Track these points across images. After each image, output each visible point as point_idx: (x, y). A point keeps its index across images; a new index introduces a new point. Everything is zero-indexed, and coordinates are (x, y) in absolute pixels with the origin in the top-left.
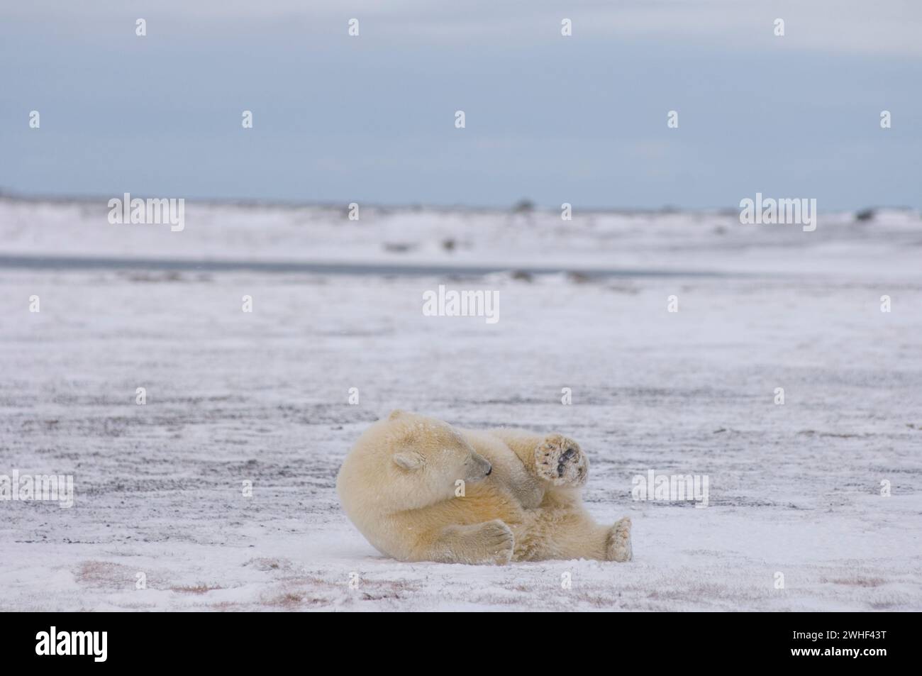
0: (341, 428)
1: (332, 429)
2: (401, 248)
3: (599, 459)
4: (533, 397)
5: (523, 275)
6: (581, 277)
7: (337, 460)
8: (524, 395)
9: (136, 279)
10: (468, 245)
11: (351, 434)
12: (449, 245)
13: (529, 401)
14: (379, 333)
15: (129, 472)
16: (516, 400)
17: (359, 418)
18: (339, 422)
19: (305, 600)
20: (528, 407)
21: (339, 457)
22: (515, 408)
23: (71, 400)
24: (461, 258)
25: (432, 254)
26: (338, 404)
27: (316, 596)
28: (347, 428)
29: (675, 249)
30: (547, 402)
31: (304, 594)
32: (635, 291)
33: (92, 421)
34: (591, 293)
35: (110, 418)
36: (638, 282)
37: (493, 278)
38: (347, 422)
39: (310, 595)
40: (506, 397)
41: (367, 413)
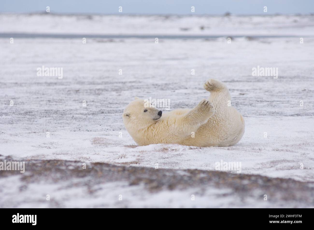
0: (174, 91)
1: (172, 92)
2: (186, 29)
3: (264, 101)
4: (239, 80)
5: (232, 38)
6: (250, 38)
7: (174, 102)
8: (236, 79)
9: (99, 42)
10: (209, 28)
11: (178, 93)
12: (202, 28)
13: (237, 81)
14: (183, 59)
15: (105, 107)
16: (233, 81)
17: (180, 88)
18: (174, 89)
19: (170, 150)
20: (237, 83)
21: (175, 101)
22: (233, 84)
23: (82, 83)
24: (206, 32)
25: (196, 31)
26: (172, 83)
27: (173, 148)
28: (177, 91)
29: (280, 28)
30: (244, 81)
31: (169, 147)
32: (269, 43)
33: (91, 90)
34: (254, 44)
35: (96, 89)
36: (270, 40)
37: (220, 39)
38: (176, 89)
39: (171, 148)
40: (229, 80)
41: (183, 86)
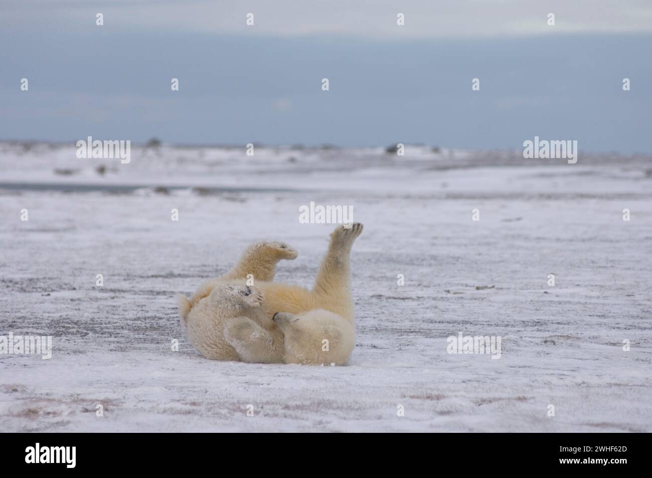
0: (49, 295)
1: (43, 295)
2: (67, 172)
4: (182, 273)
5: (163, 190)
6: (203, 191)
7: (49, 317)
8: (176, 272)
10: (115, 170)
11: (56, 299)
12: (102, 170)
13: (179, 275)
14: (65, 230)
16: (171, 275)
17: (61, 288)
18: (47, 291)
19: (41, 413)
20: (180, 279)
21: (50, 315)
22: (171, 281)
24: (110, 179)
25: (89, 176)
26: (44, 278)
27: (49, 410)
28: (53, 294)
29: (261, 173)
30: (193, 276)
31: (41, 408)
32: (243, 201)
34: (213, 202)
36: (243, 195)
37: (142, 192)
38: (53, 291)
39: (45, 409)
40: (163, 273)
41: (66, 284)
